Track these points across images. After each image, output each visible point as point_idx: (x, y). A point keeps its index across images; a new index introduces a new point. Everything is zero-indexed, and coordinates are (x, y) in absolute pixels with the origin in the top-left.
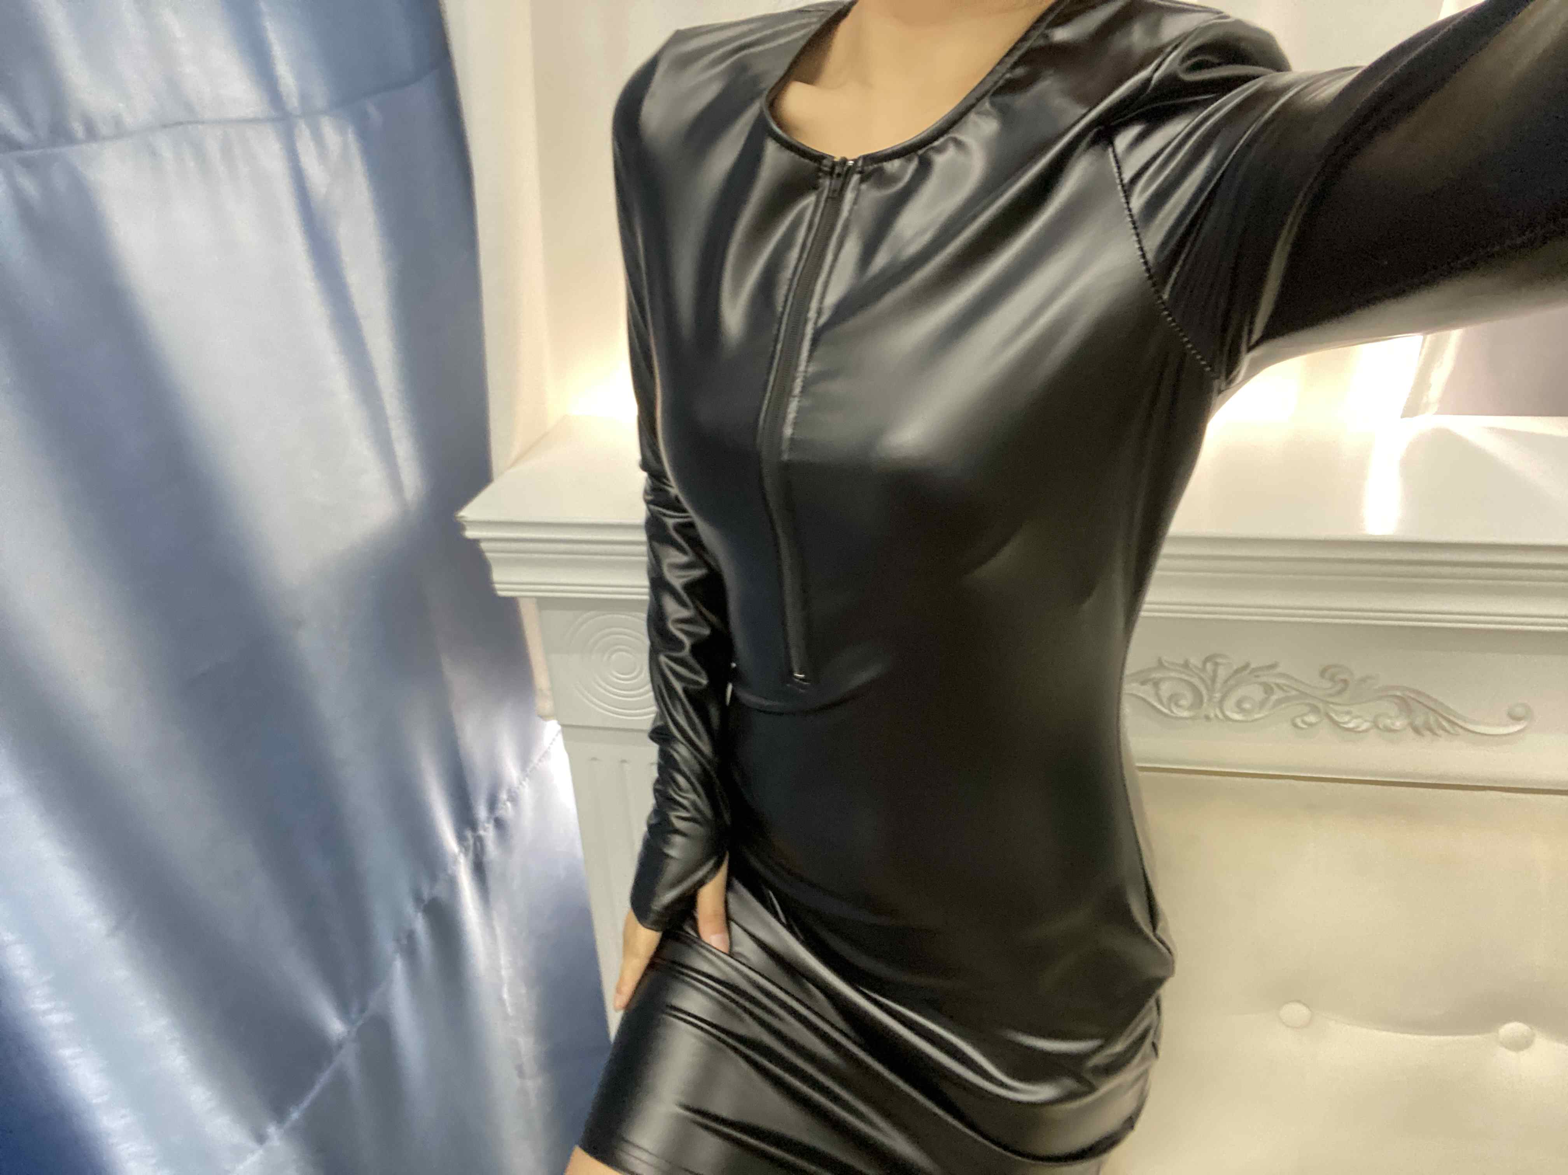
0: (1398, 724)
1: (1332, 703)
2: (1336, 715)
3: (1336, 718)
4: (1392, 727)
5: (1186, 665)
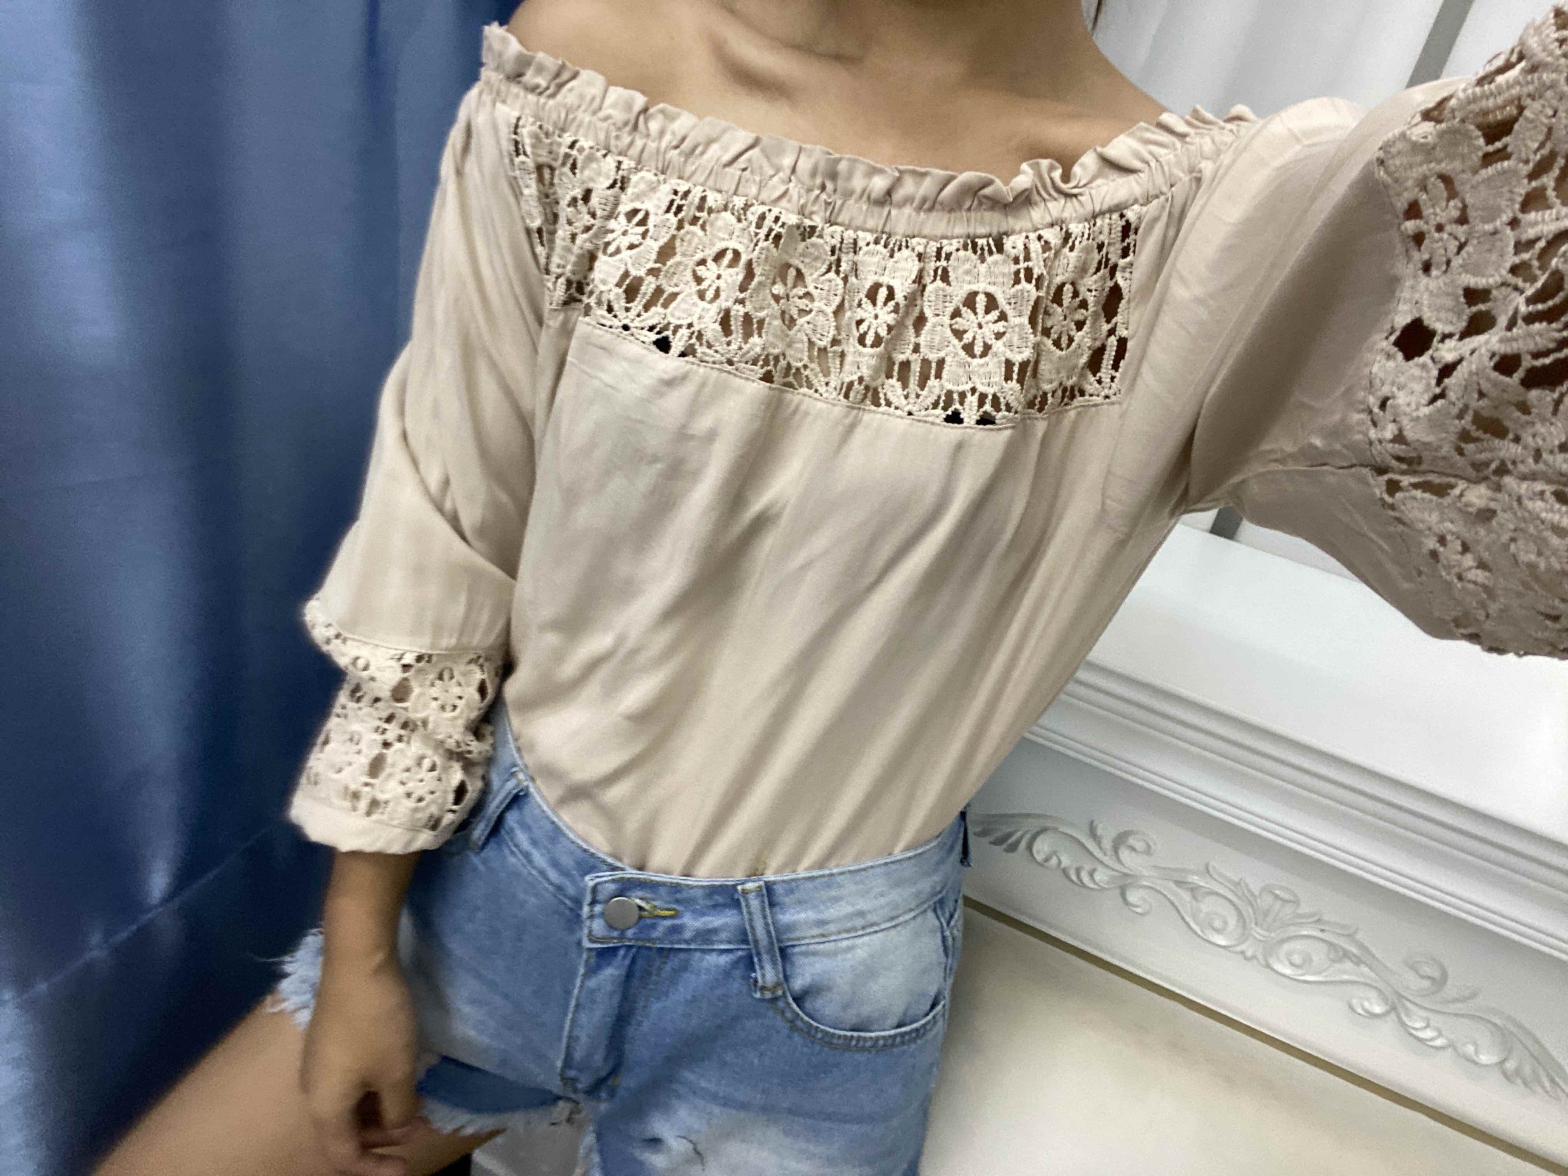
0: (1484, 1059)
1: (1409, 1000)
2: (1407, 1015)
3: (1405, 1019)
4: (1474, 1057)
5: (1238, 884)
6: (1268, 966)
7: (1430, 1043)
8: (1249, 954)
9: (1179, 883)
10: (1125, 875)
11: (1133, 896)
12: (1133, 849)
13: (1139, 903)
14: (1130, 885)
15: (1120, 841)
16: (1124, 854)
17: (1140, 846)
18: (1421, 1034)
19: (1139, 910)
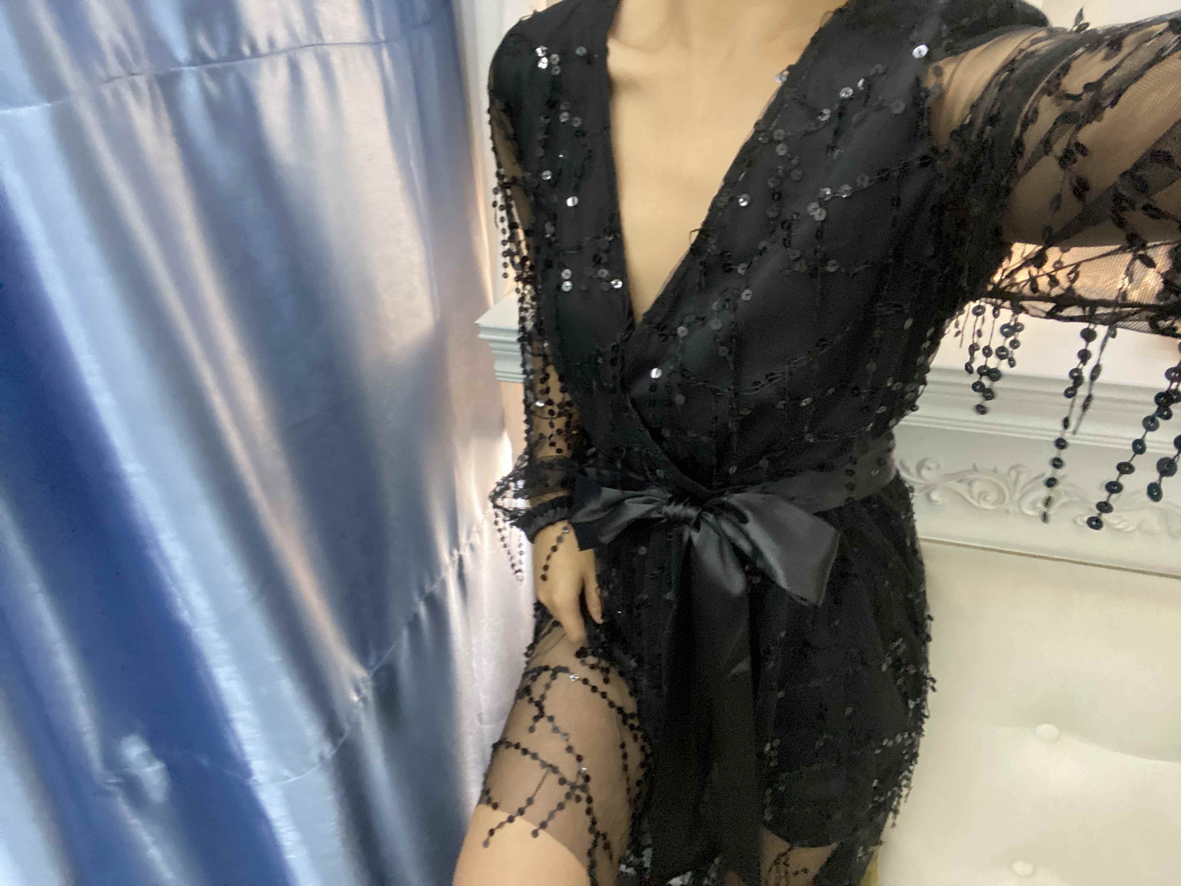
0: (1158, 529)
4: (1152, 531)
5: (995, 471)
6: (1022, 513)
7: (1126, 530)
8: (1011, 510)
9: (961, 481)
10: (927, 487)
11: (935, 496)
12: (929, 469)
13: (938, 500)
14: (931, 491)
15: (920, 466)
16: (924, 472)
17: (933, 465)
18: (1121, 526)
19: (940, 503)
